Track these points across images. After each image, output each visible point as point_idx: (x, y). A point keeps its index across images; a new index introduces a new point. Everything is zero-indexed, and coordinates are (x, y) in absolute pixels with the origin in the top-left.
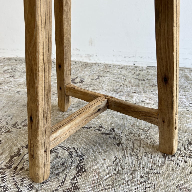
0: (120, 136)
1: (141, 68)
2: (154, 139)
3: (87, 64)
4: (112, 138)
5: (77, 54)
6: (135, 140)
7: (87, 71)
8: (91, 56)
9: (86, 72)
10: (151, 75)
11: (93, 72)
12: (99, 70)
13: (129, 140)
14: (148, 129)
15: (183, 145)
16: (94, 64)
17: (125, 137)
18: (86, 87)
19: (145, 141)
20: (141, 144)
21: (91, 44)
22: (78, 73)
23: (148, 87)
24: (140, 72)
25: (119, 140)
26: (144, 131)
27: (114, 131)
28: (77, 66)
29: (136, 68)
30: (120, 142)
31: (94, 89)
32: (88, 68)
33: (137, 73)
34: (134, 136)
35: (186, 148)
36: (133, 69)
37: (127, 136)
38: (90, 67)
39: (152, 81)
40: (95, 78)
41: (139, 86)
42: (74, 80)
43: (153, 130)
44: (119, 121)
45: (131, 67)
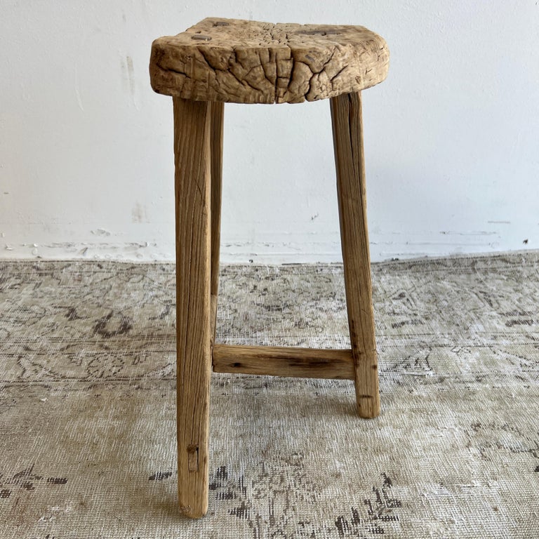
0: (240, 487)
1: (268, 269)
2: (315, 482)
3: (133, 268)
4: (223, 497)
5: (101, 244)
6: (275, 492)
7: (135, 290)
8: (141, 246)
9: (132, 295)
10: (294, 291)
11: (151, 294)
12: (166, 284)
13: (262, 495)
14: (300, 456)
15: (374, 488)
16: (150, 268)
17: (253, 487)
18: (141, 347)
19: (296, 493)
20: (288, 501)
21: (140, 217)
22: (110, 298)
23: (289, 330)
24: (267, 284)
25: (240, 499)
26: (291, 465)
27: (225, 475)
28: (106, 275)
29: (257, 270)
30: (243, 503)
31: (161, 349)
32: (135, 279)
33: (261, 286)
34: (271, 481)
35: (382, 495)
36: (250, 276)
37: (256, 486)
38: (141, 276)
39: (297, 308)
40: (160, 313)
41: (269, 329)
42: (104, 324)
43: (312, 459)
44: (233, 444)
45: (244, 269)
